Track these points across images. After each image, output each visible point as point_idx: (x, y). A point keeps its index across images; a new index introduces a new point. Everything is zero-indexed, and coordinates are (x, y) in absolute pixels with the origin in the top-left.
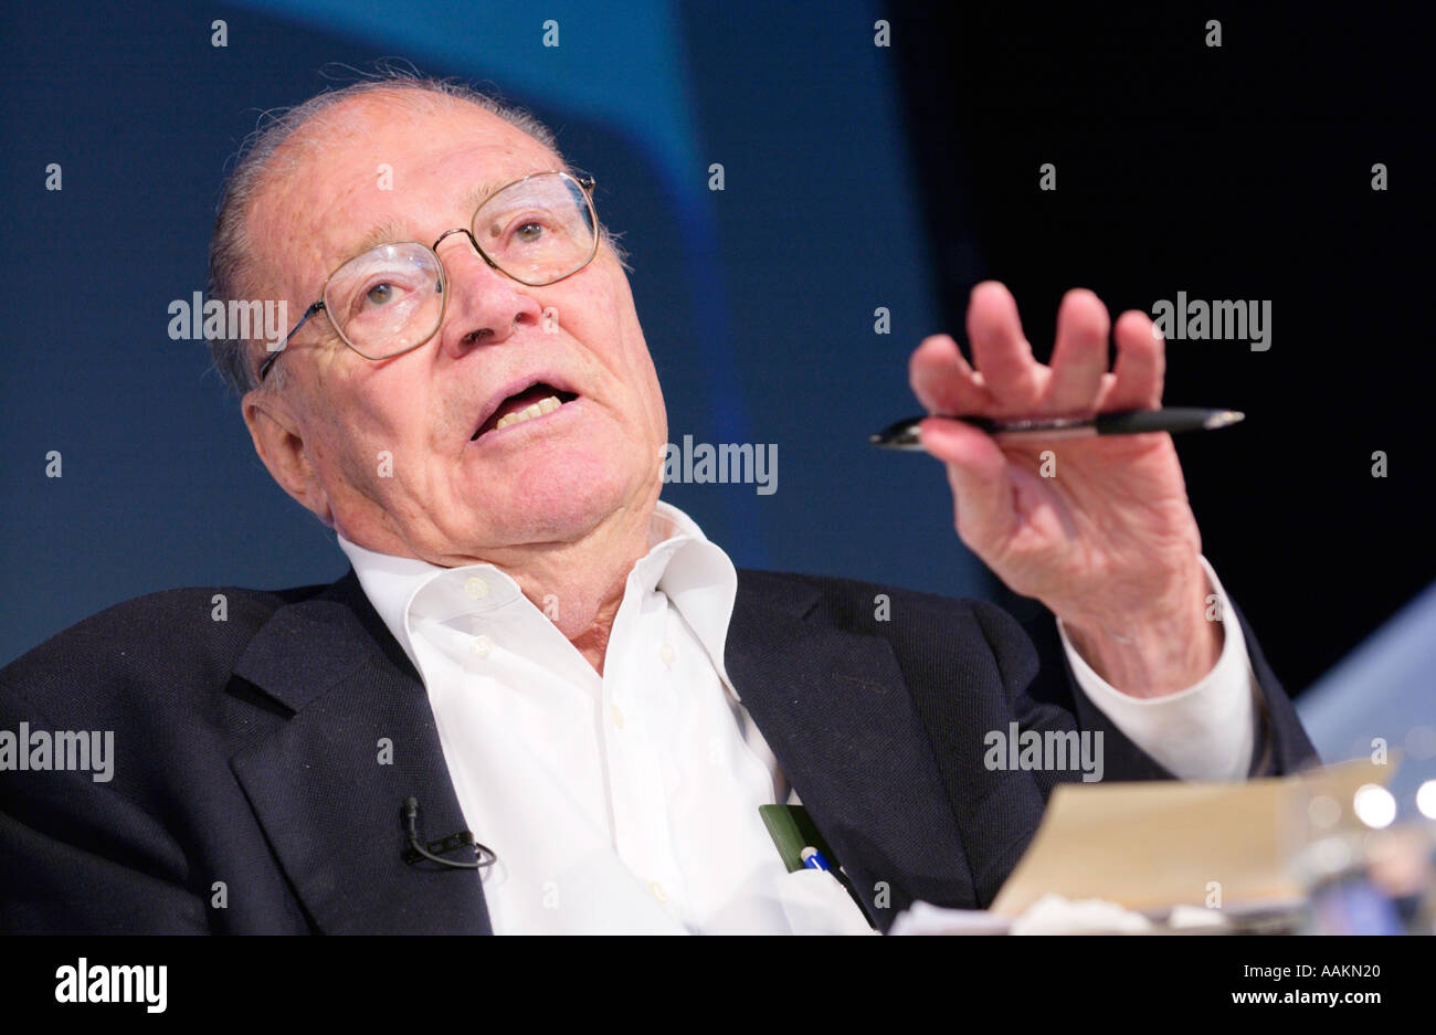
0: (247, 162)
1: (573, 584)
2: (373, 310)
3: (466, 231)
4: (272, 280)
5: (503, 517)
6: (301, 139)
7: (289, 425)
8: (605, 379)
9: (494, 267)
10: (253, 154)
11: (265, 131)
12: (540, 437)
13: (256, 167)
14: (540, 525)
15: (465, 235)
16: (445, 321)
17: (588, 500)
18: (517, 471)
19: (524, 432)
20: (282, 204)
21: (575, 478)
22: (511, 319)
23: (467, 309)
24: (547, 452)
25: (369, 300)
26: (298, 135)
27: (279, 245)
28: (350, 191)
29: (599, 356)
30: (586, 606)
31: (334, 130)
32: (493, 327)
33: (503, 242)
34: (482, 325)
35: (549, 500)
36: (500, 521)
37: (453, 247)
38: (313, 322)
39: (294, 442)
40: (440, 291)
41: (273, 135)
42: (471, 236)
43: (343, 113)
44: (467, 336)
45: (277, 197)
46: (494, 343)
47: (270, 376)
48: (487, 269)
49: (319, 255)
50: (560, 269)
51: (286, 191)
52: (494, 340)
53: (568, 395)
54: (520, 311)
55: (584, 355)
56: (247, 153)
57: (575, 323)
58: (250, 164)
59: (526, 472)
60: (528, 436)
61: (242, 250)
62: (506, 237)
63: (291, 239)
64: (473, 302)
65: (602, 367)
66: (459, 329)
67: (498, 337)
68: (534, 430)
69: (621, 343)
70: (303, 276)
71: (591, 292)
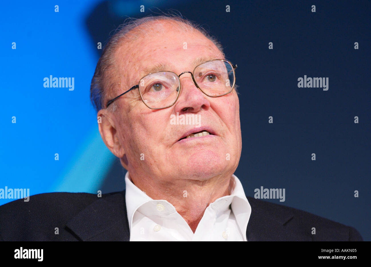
0: (119, 33)
1: (199, 196)
2: (153, 92)
3: (191, 73)
4: (120, 74)
5: (182, 169)
6: (139, 29)
7: (112, 124)
8: (227, 132)
9: (198, 87)
10: (121, 31)
11: (127, 24)
12: (200, 144)
13: (122, 35)
14: (195, 174)
15: (190, 74)
16: (178, 101)
17: (212, 169)
18: (190, 154)
19: (195, 142)
20: (130, 50)
21: (209, 161)
22: (200, 106)
23: (187, 99)
24: (201, 150)
25: (153, 88)
26: (140, 28)
27: (125, 63)
28: (154, 50)
29: (227, 125)
30: (202, 205)
31: (152, 29)
32: (194, 107)
33: (202, 79)
34: (190, 106)
35: (199, 166)
36: (181, 170)
37: (185, 77)
38: (131, 91)
39: (113, 130)
40: (178, 91)
41: (129, 26)
42: (192, 75)
43: (157, 24)
44: (184, 108)
45: (128, 47)
46: (193, 113)
47: (111, 106)
48: (195, 88)
49: (137, 68)
50: (219, 93)
51: (131, 46)
52: (193, 111)
53: (212, 133)
54: (204, 104)
55: (221, 123)
56: (119, 31)
57: (221, 112)
58: (120, 34)
59: (193, 155)
60: (196, 143)
61: (112, 62)
62: (203, 77)
63: (129, 62)
64: (189, 98)
65: (227, 128)
66: (182, 105)
67: (195, 111)
68: (198, 141)
69: (235, 122)
70: (131, 75)
71: (228, 103)
